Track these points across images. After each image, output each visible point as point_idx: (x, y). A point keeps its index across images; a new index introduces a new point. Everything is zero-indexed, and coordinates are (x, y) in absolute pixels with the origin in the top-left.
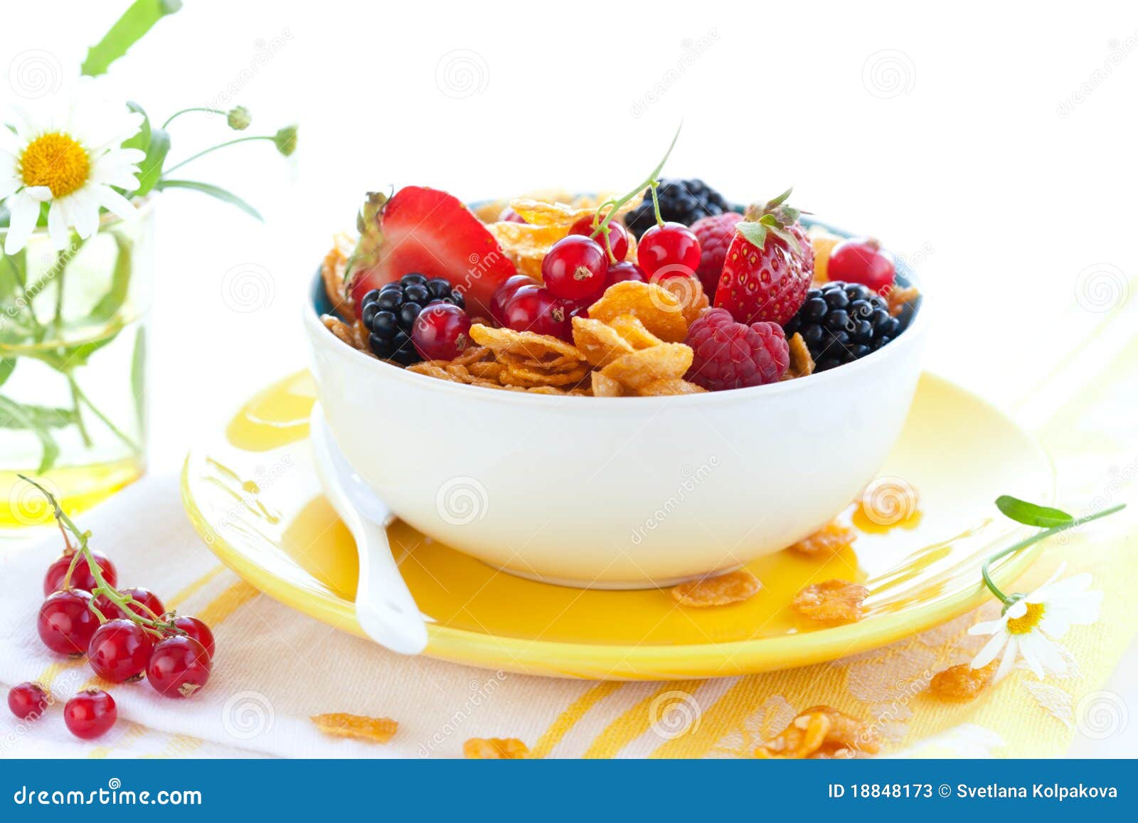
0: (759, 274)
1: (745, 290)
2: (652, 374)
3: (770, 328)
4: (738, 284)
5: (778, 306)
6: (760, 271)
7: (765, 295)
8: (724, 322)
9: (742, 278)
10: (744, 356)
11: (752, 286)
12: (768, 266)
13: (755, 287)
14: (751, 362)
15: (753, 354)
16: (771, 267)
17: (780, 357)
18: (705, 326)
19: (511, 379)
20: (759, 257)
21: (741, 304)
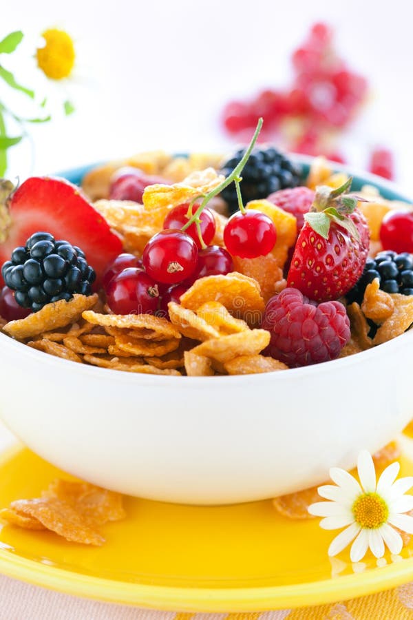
0: (323, 259)
1: (312, 272)
2: (235, 352)
3: (334, 308)
4: (307, 267)
5: (340, 283)
6: (325, 256)
7: (330, 275)
8: (297, 303)
9: (310, 262)
10: (312, 334)
11: (318, 268)
12: (331, 251)
13: (320, 270)
14: (318, 339)
15: (320, 331)
16: (334, 252)
17: (343, 333)
18: (280, 307)
19: (117, 352)
20: (325, 245)
21: (310, 283)
